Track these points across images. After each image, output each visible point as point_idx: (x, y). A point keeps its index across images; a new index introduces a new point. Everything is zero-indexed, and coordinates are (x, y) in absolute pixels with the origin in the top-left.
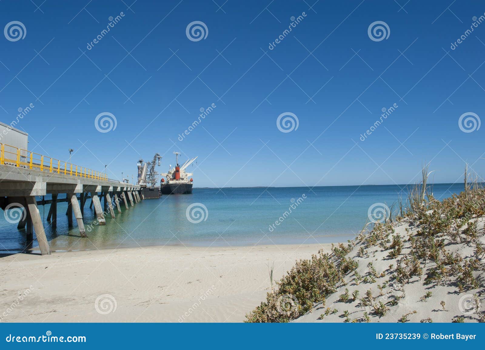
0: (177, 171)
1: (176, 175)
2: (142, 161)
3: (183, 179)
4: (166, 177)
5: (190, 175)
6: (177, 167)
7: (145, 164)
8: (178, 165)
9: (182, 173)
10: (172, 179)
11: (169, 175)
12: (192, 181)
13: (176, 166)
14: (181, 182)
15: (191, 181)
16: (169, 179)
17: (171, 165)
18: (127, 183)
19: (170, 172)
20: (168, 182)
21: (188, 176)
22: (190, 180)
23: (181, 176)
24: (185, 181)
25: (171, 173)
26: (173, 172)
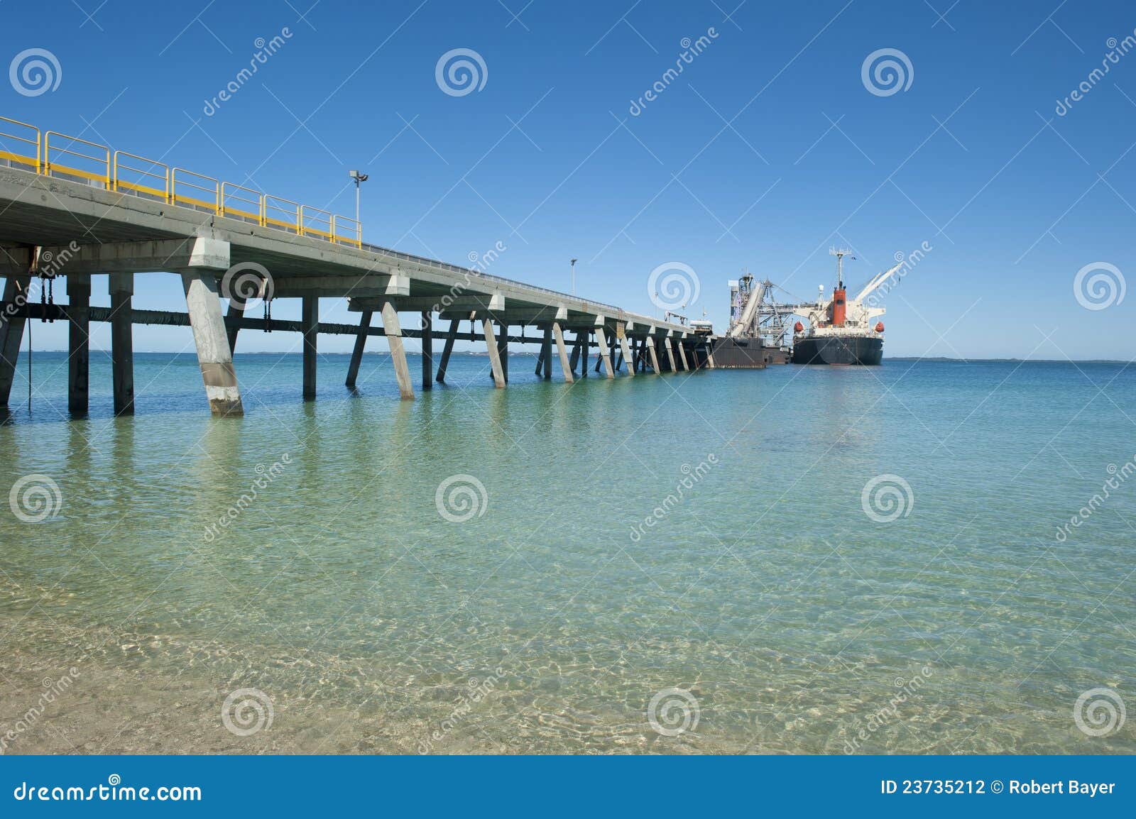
0: (839, 301)
1: (835, 313)
2: (748, 278)
3: (856, 324)
4: (809, 318)
5: (875, 312)
6: (838, 289)
7: (758, 285)
8: (841, 284)
9: (852, 309)
10: (825, 323)
11: (815, 312)
12: (883, 330)
13: (836, 288)
14: (849, 331)
15: (880, 329)
16: (816, 323)
17: (821, 287)
18: (682, 323)
19: (820, 304)
20: (812, 331)
21: (871, 315)
22: (874, 328)
23: (848, 315)
24: (864, 330)
25: (821, 306)
26: (826, 304)
